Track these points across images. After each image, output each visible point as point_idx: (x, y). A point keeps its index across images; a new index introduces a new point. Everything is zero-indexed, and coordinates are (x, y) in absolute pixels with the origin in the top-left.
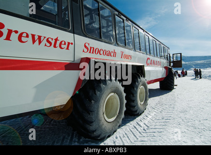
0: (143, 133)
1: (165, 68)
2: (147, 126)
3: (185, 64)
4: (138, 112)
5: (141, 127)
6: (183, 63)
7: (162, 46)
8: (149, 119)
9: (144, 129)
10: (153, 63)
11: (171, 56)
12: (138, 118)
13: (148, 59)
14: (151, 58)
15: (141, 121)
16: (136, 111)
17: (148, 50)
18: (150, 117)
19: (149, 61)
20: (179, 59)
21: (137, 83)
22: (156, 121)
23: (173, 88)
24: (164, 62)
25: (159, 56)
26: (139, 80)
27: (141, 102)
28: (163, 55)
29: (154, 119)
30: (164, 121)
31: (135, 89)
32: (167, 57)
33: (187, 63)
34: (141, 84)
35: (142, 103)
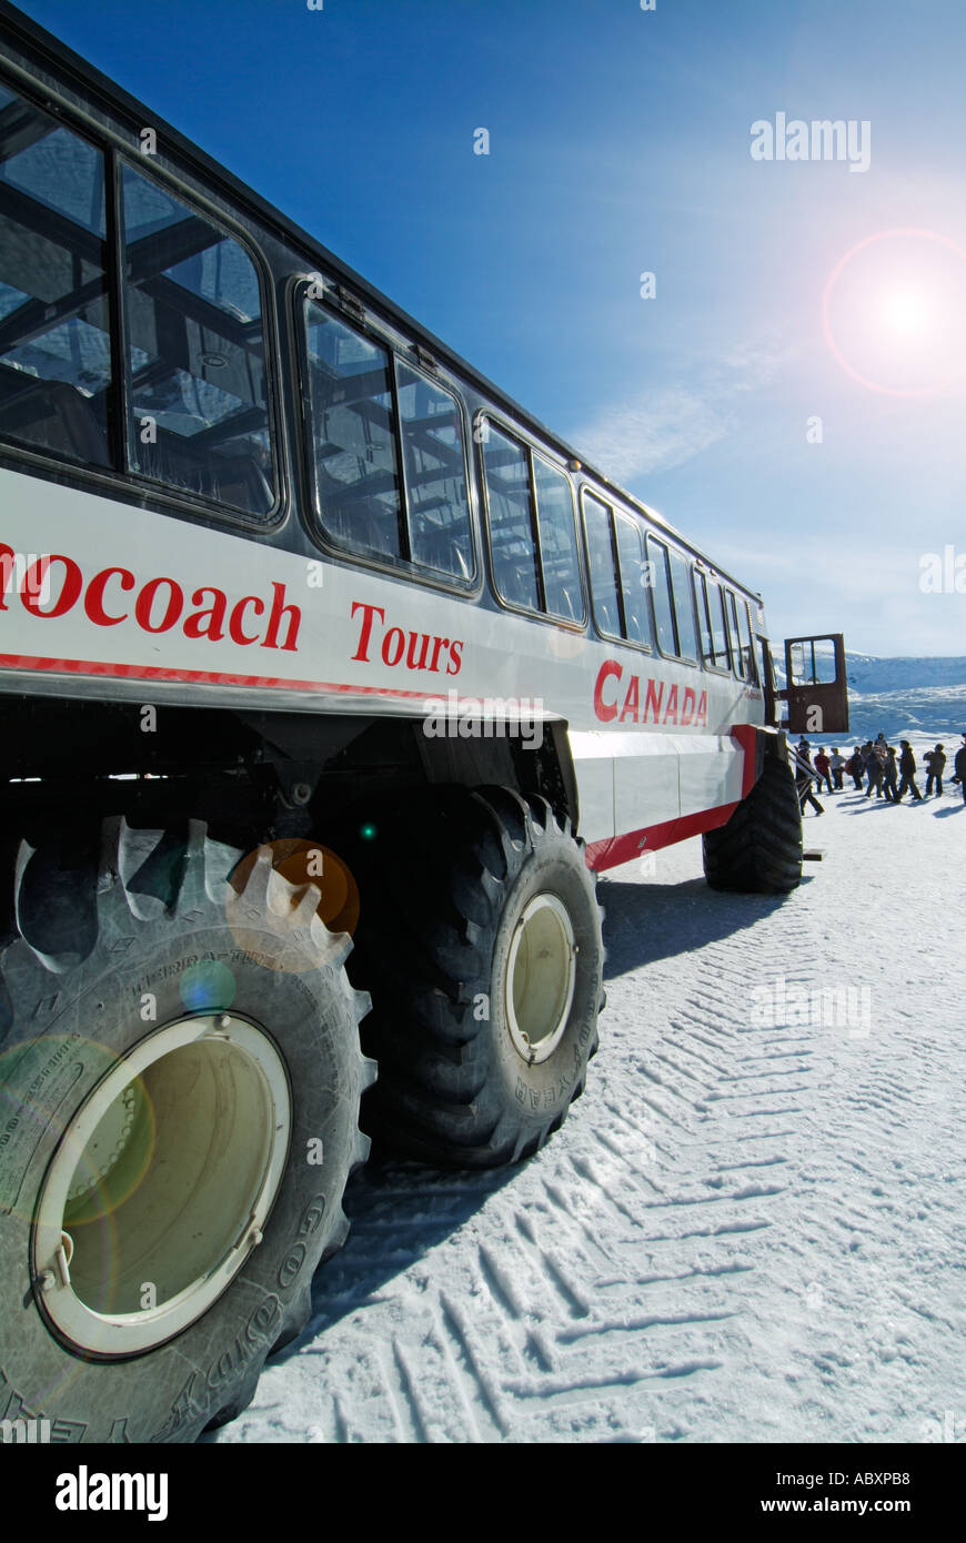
0: (522, 1394)
1: (740, 734)
2: (566, 1290)
3: (865, 708)
4: (500, 1141)
5: (513, 1311)
6: (854, 697)
7: (714, 581)
8: (593, 1194)
9: (534, 1349)
10: (649, 703)
11: (777, 652)
12: (504, 1202)
13: (610, 669)
14: (635, 662)
15: (523, 1227)
16: (486, 1136)
17: (607, 611)
18: (607, 1171)
19: (614, 690)
20: (827, 677)
21: (490, 881)
22: (654, 1222)
23: (797, 879)
24: (731, 692)
25: (689, 653)
26: (512, 847)
27: (533, 1037)
28: (720, 646)
29: (635, 1200)
30: (722, 1214)
31: (473, 933)
32: (751, 662)
33: (874, 698)
34: (530, 879)
35: (545, 1046)
